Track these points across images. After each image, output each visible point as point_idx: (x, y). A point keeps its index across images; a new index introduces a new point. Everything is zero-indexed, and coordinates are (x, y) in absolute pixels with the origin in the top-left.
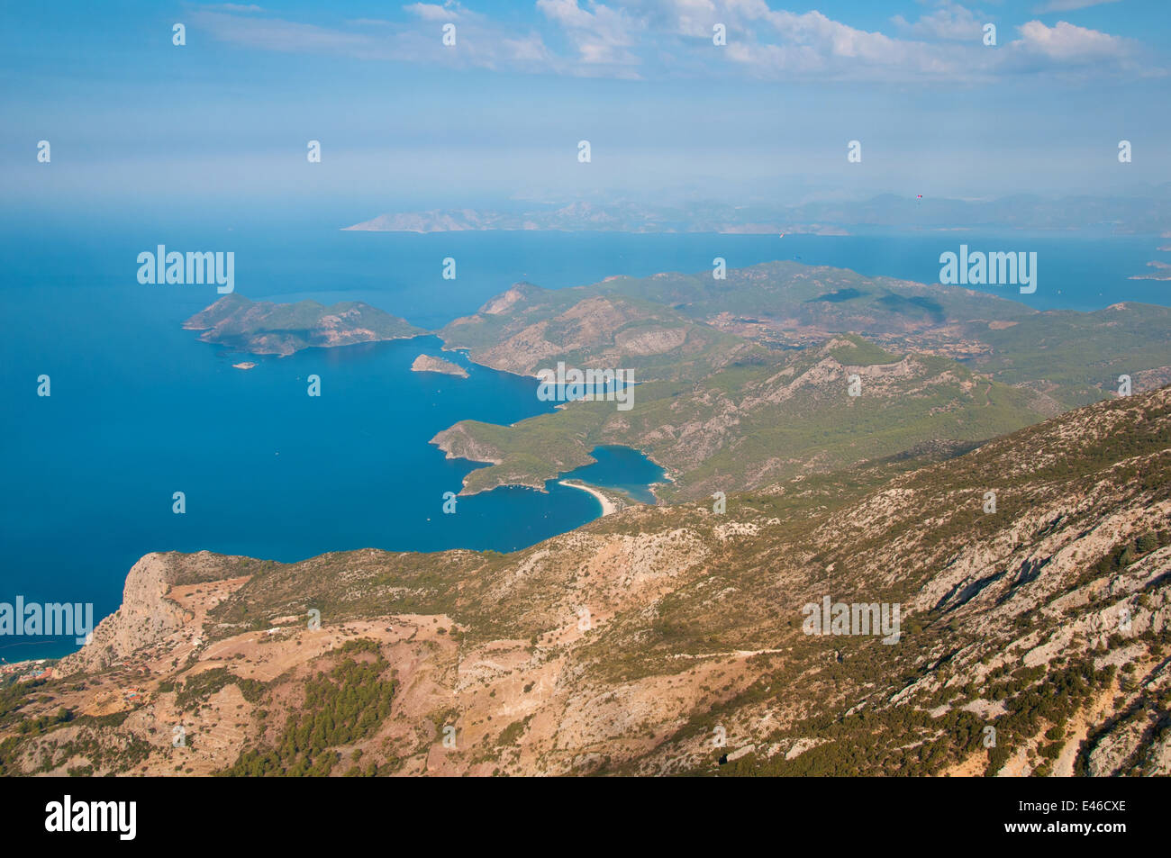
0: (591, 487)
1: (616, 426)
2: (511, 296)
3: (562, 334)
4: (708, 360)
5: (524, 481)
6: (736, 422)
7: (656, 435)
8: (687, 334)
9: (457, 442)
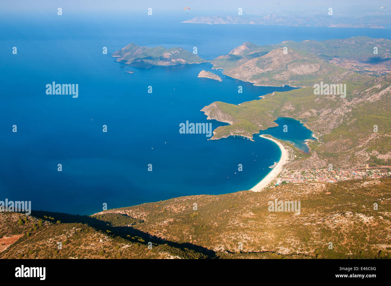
0: (275, 139)
1: (288, 108)
2: (243, 48)
3: (264, 64)
4: (330, 79)
5: (243, 134)
6: (350, 110)
7: (308, 114)
8: (321, 67)
9: (213, 111)
